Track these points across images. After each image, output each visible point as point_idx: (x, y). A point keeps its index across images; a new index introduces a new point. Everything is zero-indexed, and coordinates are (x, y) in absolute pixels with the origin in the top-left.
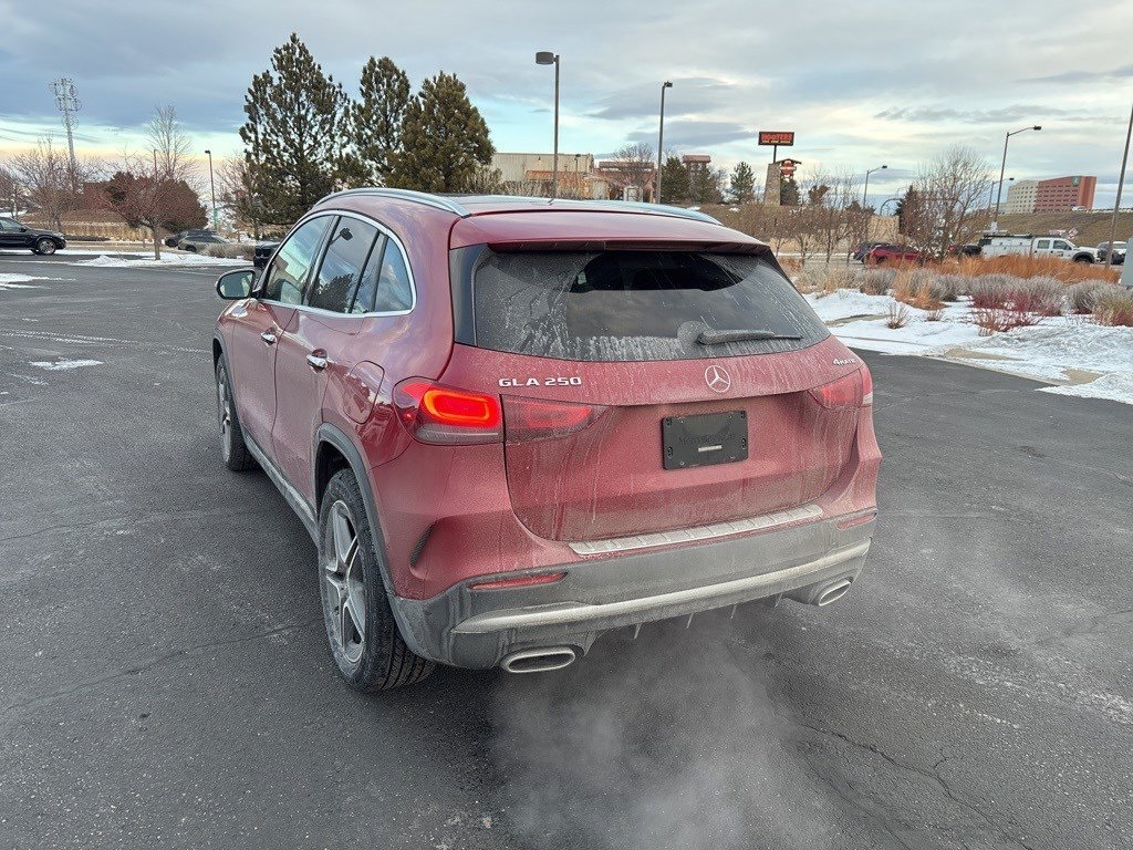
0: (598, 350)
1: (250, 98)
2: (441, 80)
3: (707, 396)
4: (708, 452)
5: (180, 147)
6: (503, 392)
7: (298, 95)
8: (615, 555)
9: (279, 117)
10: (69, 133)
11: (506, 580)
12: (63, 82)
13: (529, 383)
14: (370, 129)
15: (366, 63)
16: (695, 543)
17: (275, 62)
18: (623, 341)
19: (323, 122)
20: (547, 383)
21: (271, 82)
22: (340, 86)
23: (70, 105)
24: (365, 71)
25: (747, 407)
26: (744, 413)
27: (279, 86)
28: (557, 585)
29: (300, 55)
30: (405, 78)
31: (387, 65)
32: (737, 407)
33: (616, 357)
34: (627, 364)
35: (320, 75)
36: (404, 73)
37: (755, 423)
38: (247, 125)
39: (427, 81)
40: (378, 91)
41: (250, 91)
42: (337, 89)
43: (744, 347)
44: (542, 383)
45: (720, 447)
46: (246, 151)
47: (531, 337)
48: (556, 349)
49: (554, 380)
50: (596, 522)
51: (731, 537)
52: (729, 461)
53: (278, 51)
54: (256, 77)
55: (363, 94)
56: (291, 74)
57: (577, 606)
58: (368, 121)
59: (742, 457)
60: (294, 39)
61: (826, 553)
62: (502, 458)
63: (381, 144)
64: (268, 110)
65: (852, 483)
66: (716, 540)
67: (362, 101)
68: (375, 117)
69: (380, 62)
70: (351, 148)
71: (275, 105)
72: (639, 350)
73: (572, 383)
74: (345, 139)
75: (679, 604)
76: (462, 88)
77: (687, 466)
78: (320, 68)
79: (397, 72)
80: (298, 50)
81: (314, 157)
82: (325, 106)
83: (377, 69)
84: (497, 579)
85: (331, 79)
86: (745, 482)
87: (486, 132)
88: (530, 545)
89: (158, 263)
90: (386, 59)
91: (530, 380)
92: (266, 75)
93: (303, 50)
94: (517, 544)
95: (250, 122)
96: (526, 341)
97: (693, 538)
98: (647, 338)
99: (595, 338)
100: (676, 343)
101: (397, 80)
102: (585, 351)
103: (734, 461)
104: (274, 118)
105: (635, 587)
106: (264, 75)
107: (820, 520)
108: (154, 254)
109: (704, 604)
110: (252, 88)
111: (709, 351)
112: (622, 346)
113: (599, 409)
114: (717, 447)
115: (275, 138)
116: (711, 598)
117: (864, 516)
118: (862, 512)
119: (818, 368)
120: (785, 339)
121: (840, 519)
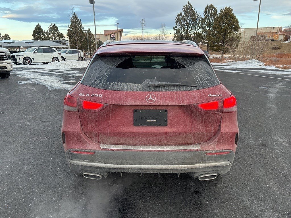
0: (113, 86)
1: (176, 19)
2: (225, 9)
4: (150, 122)
5: (166, 33)
6: (79, 97)
7: (188, 18)
8: (112, 150)
9: (183, 23)
10: (143, 31)
11: (77, 151)
12: (143, 20)
13: (87, 95)
14: (205, 24)
15: (206, 7)
16: (141, 151)
17: (183, 10)
18: (122, 84)
19: (194, 24)
20: (92, 96)
21: (182, 15)
22: (199, 14)
23: (144, 25)
24: (205, 9)
25: (168, 109)
26: (166, 111)
27: (184, 16)
28: (93, 156)
29: (190, 7)
30: (216, 9)
31: (212, 7)
32: (163, 108)
33: (117, 89)
34: (120, 92)
35: (194, 11)
36: (216, 8)
37: (171, 114)
38: (175, 26)
39: (221, 10)
40: (208, 14)
41: (176, 18)
42: (198, 15)
43: (167, 88)
44: (90, 96)
45: (156, 121)
46: (174, 33)
47: (95, 81)
48: (100, 86)
49: (94, 95)
50: (110, 139)
52: (159, 126)
53: (184, 7)
54: (178, 14)
55: (204, 15)
56: (187, 12)
57: (100, 163)
58: (204, 22)
59: (165, 125)
60: (188, 3)
61: (199, 162)
62: (79, 116)
63: (207, 28)
64: (180, 22)
65: (217, 140)
67: (204, 17)
68: (207, 21)
69: (210, 6)
70: (200, 31)
71: (182, 21)
72: (126, 87)
73: (99, 96)
74: (199, 28)
75: (135, 169)
76: (232, 10)
77: (142, 126)
78: (194, 10)
79: (214, 8)
80: (189, 6)
81: (190, 33)
82: (194, 20)
83: (209, 8)
84: (76, 150)
85: (197, 12)
86: (166, 133)
87: (238, 22)
88: (86, 143)
89: (151, 61)
90: (212, 5)
91: (87, 94)
92: (181, 13)
93: (191, 6)
94: (82, 142)
95: (176, 25)
96: (93, 83)
97: (141, 149)
98: (131, 84)
99: (113, 83)
100: (140, 86)
101: (214, 10)
102: (108, 86)
103: (161, 126)
104: (181, 24)
105: (118, 161)
106: (180, 13)
107: (197, 151)
108: (151, 59)
110: (177, 17)
111: (152, 89)
112: (120, 86)
113: (106, 105)
114: (154, 121)
115: (181, 29)
116: (147, 169)
117: (221, 152)
118: (220, 151)
119: (199, 97)
120: (188, 86)
121: (207, 152)
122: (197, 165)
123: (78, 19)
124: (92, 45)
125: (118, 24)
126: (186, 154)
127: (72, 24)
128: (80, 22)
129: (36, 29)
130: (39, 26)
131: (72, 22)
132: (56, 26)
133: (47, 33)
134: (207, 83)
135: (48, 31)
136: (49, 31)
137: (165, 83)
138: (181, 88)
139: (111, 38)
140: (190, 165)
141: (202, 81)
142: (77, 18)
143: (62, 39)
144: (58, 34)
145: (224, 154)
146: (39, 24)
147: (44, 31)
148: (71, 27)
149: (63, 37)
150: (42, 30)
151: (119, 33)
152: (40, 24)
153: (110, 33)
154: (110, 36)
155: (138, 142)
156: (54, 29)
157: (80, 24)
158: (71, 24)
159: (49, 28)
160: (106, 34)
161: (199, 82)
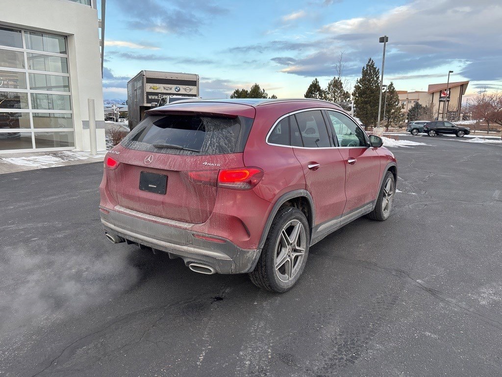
0: (132, 145)
3: (143, 165)
4: (152, 187)
25: (169, 174)
32: (165, 173)
37: (170, 181)
43: (168, 151)
51: (149, 220)
52: (158, 193)
59: (164, 192)
66: (145, 219)
72: (139, 147)
77: (145, 190)
86: (163, 203)
88: (107, 201)
94: (105, 199)
100: (149, 146)
103: (160, 194)
109: (134, 239)
113: (118, 162)
114: (155, 186)
116: (142, 240)
117: (211, 237)
118: (210, 235)
119: (192, 164)
120: (190, 150)
121: (194, 232)
122: (185, 248)
123: (375, 68)
124: (393, 111)
125: (451, 72)
126: (173, 231)
127: (363, 77)
128: (376, 73)
129: (311, 86)
130: (316, 82)
131: (365, 73)
132: (340, 81)
133: (325, 92)
134: (214, 149)
135: (327, 90)
136: (329, 89)
137: (175, 146)
138: (182, 151)
139: (441, 97)
140: (177, 246)
141: (210, 147)
142: (373, 67)
143: (346, 101)
144: (341, 92)
145: (216, 241)
146: (316, 79)
147: (321, 88)
148: (361, 81)
149: (349, 97)
150: (320, 87)
151: (458, 89)
152: (318, 80)
153: (440, 88)
154: (439, 94)
155: (143, 209)
156: (337, 85)
157: (377, 76)
158: (361, 77)
159: (330, 85)
160: (432, 91)
161: (206, 147)
